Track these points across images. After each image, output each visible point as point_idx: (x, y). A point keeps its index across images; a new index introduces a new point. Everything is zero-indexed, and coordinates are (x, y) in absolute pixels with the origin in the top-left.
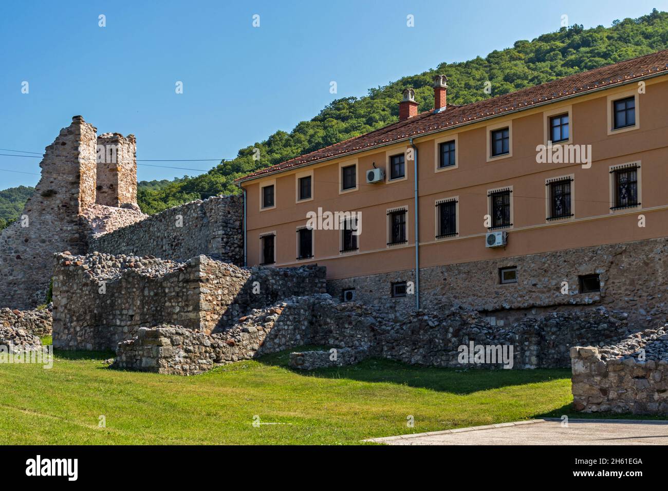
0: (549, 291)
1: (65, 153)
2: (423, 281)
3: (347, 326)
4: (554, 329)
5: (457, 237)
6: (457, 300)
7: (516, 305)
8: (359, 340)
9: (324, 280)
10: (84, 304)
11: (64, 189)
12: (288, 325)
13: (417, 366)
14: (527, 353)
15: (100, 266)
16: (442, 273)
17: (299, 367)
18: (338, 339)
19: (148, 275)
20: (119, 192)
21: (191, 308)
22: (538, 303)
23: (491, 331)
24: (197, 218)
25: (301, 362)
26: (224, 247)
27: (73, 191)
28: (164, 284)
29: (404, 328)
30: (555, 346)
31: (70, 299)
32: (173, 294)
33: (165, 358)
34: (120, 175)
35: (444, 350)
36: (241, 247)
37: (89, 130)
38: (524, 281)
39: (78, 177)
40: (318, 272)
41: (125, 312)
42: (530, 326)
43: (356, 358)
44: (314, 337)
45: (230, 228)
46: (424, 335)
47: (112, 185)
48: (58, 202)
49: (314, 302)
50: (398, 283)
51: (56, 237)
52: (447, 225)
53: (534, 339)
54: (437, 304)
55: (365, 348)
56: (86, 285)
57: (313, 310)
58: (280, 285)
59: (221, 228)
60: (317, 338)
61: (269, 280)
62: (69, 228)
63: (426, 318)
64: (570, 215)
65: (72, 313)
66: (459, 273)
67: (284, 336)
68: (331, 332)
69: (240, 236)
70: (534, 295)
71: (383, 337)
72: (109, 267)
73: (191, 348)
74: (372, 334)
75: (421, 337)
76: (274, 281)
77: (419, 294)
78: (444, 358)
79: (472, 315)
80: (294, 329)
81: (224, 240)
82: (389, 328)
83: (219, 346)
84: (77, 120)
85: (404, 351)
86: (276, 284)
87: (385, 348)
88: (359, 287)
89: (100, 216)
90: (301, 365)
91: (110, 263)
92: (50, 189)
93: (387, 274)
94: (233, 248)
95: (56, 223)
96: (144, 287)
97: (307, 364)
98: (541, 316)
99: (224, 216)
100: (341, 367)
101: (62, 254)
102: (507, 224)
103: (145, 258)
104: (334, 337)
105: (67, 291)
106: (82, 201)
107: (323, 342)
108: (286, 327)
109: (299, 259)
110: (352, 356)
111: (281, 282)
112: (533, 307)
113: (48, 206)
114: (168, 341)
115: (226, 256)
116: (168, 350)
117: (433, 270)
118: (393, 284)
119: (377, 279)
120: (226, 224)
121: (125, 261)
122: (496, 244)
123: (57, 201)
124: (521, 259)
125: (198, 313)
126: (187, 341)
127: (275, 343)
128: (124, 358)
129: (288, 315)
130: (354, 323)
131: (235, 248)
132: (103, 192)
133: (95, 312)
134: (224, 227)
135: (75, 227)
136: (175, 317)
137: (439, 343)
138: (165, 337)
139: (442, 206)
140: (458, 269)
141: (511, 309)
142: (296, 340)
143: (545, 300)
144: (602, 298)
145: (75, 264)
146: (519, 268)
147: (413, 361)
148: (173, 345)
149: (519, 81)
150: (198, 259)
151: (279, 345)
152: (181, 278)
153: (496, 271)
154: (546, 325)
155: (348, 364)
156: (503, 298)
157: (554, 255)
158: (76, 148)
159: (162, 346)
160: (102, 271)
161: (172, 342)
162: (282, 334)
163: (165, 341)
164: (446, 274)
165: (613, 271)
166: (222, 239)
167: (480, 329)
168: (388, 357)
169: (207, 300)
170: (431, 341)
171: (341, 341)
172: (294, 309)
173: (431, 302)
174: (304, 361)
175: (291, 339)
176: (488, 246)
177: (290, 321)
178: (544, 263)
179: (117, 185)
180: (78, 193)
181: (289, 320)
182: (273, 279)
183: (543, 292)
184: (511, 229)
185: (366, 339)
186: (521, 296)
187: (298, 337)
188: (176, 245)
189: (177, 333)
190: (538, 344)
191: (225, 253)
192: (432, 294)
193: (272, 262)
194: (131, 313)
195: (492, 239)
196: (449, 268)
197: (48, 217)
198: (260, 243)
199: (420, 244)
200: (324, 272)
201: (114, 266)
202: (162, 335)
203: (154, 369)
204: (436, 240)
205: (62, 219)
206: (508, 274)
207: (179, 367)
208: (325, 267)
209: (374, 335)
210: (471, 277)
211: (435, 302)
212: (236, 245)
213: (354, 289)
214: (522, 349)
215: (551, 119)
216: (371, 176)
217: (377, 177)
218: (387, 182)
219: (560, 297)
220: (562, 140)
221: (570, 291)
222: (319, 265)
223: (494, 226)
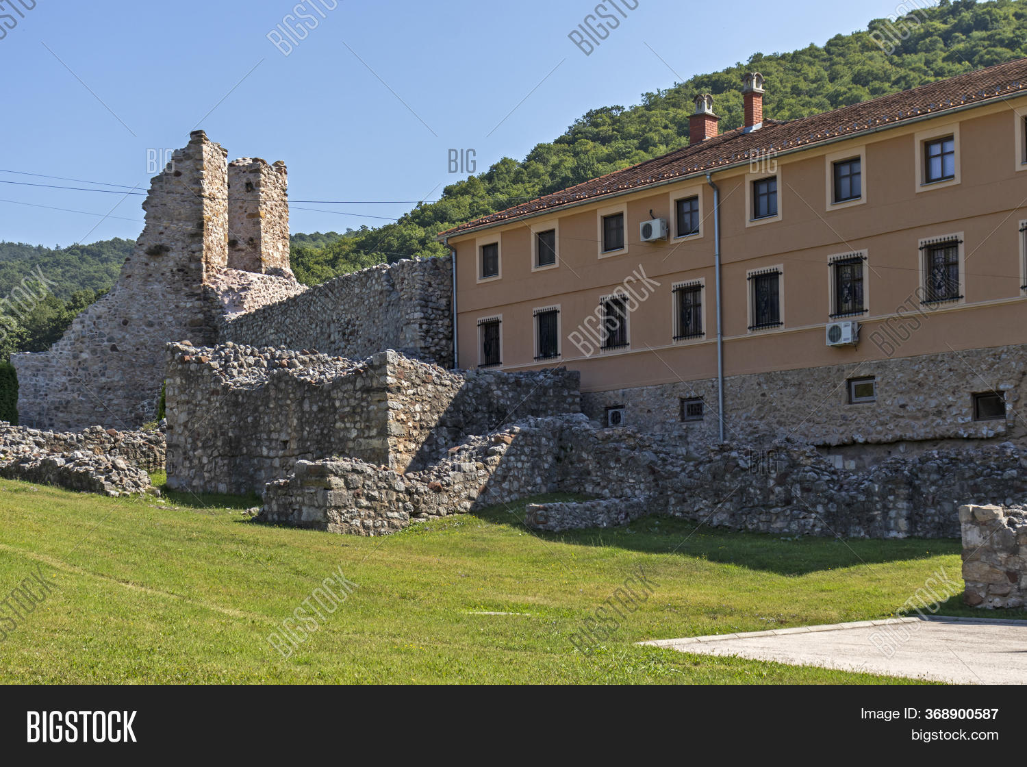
0: (926, 415)
1: (180, 189)
2: (730, 397)
3: (612, 464)
4: (934, 477)
5: (782, 329)
6: (782, 428)
7: (874, 437)
8: (632, 487)
9: (577, 393)
10: (212, 422)
11: (180, 244)
12: (523, 462)
13: (720, 530)
14: (893, 514)
15: (236, 364)
16: (759, 384)
17: (541, 526)
18: (599, 484)
19: (309, 379)
20: (263, 249)
21: (374, 432)
22: (909, 434)
23: (835, 477)
24: (381, 293)
25: (542, 519)
26: (424, 339)
27: (194, 247)
28: (334, 394)
29: (701, 469)
30: (935, 503)
31: (191, 413)
32: (347, 409)
33: (337, 508)
34: (263, 223)
35: (763, 506)
36: (450, 338)
37: (215, 154)
38: (885, 399)
39: (201, 225)
40: (568, 379)
41: (274, 436)
42: (896, 471)
43: (627, 515)
44: (562, 481)
45: (432, 308)
46: (731, 481)
47: (251, 239)
48: (171, 264)
49: (561, 427)
50: (690, 399)
51: (170, 319)
52: (766, 312)
53: (903, 492)
54: (752, 433)
55: (642, 499)
56: (215, 392)
57: (561, 440)
58: (509, 399)
59: (418, 308)
60: (567, 482)
61: (492, 391)
62: (189, 305)
63: (734, 454)
64: (956, 297)
65: (195, 436)
66: (785, 386)
67: (517, 478)
68: (589, 473)
69: (447, 322)
70: (902, 422)
71: (668, 483)
72: (250, 365)
73: (376, 494)
74: (651, 478)
75: (728, 484)
76: (499, 393)
77: (724, 417)
78: (763, 518)
79: (805, 452)
80: (532, 468)
81: (424, 327)
82: (678, 469)
83: (417, 492)
84: (198, 137)
85: (702, 505)
86: (503, 397)
87: (672, 501)
88: (630, 405)
89: (235, 287)
90: (543, 523)
91: (251, 360)
92: (158, 243)
93: (674, 385)
94: (436, 340)
95: (169, 296)
96: (304, 398)
97: (552, 523)
98: (914, 456)
99: (422, 289)
100: (605, 528)
101: (178, 344)
102: (861, 310)
103: (303, 354)
104: (593, 482)
105: (188, 402)
106: (207, 262)
107: (576, 489)
108: (519, 465)
109: (538, 358)
110: (621, 512)
111: (510, 395)
112: (900, 440)
113: (157, 270)
114: (340, 482)
115: (427, 351)
116: (341, 495)
117: (744, 380)
118: (683, 400)
119: (659, 392)
120: (425, 303)
121: (273, 355)
122: (842, 341)
123: (170, 262)
124: (880, 366)
125: (385, 439)
126: (370, 483)
127: (503, 489)
128: (275, 508)
129: (522, 446)
130: (623, 460)
131: (440, 340)
132: (239, 250)
133: (230, 434)
134: (422, 306)
135: (198, 303)
136: (351, 444)
137: (756, 495)
138: (336, 475)
139: (758, 279)
140: (783, 380)
141: (866, 443)
142: (535, 485)
143: (920, 430)
144: (1008, 428)
145: (199, 361)
146: (878, 379)
147: (715, 522)
148: (348, 488)
149: (877, 84)
150: (385, 356)
151: (510, 492)
152: (359, 384)
153: (843, 383)
154: (921, 470)
155: (615, 524)
156: (854, 426)
157: (932, 360)
158: (198, 181)
159: (332, 489)
160: (240, 373)
161: (346, 483)
162: (514, 476)
163: (336, 481)
164: (765, 387)
165: (1026, 385)
166: (421, 325)
167: (817, 474)
168: (677, 514)
169: (398, 421)
170: (742, 491)
171: (604, 487)
172: (532, 436)
173: (742, 429)
174: (547, 518)
175: (527, 483)
176: (829, 343)
177: (526, 455)
178: (918, 372)
179: (260, 238)
180: (201, 250)
181: (523, 453)
182: (499, 389)
183: (916, 418)
184: (866, 317)
185: (642, 486)
186: (883, 424)
187: (539, 480)
188: (351, 334)
189: (354, 471)
190: (910, 499)
191: (426, 348)
192: (743, 418)
193: (497, 363)
194: (284, 437)
195: (835, 333)
196: (769, 378)
197: (156, 286)
198: (478, 334)
199: (724, 339)
200: (577, 380)
201: (257, 364)
202: (332, 472)
203: (320, 525)
204: (749, 334)
205: (177, 291)
206: (861, 388)
207: (357, 522)
208: (578, 373)
209: (655, 480)
210: (805, 392)
211: (749, 430)
212: (441, 336)
213: (622, 407)
214: (884, 507)
215: (927, 145)
216: (647, 230)
217: (656, 233)
218: (673, 241)
219: (943, 426)
220: (944, 178)
221: (960, 418)
222: (570, 368)
223: (839, 312)
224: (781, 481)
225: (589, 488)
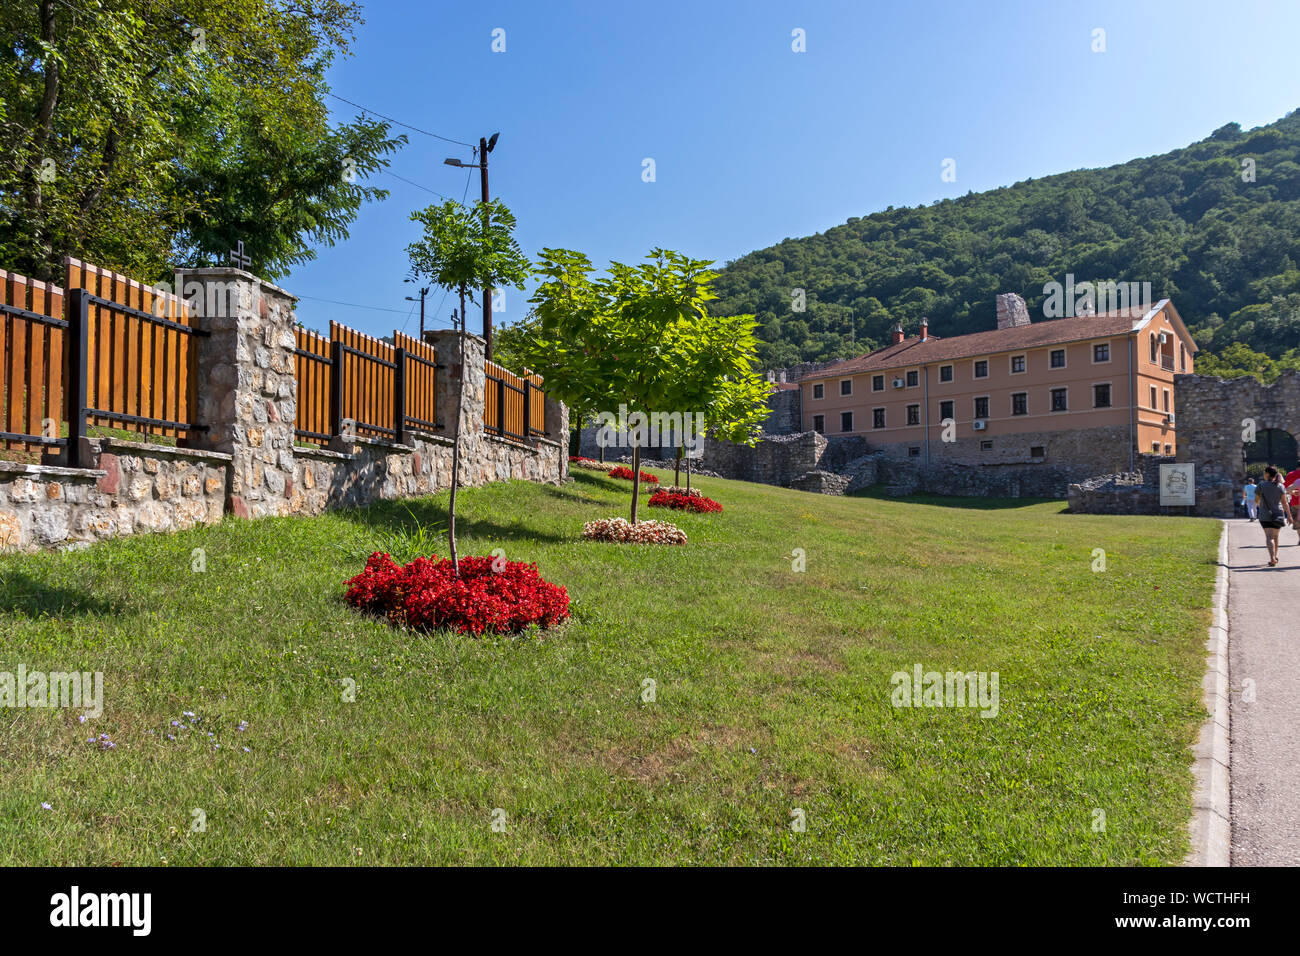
0: (1013, 455)
2: (931, 447)
6: (953, 459)
7: (993, 463)
8: (911, 481)
13: (947, 496)
14: (1014, 489)
16: (944, 443)
18: (895, 480)
19: (777, 441)
21: (808, 461)
22: (1006, 462)
26: (791, 423)
28: (790, 447)
29: (938, 474)
30: (1029, 486)
32: (796, 453)
33: (823, 488)
35: (964, 487)
36: (800, 422)
38: (997, 450)
45: (794, 410)
46: (951, 479)
50: (914, 448)
52: (947, 416)
53: (1018, 482)
54: (941, 461)
55: (916, 485)
56: (730, 445)
59: (789, 411)
64: (1025, 413)
65: (719, 462)
66: (955, 444)
68: (891, 476)
69: (799, 416)
70: (1004, 458)
71: (925, 480)
73: (833, 483)
74: (918, 478)
75: (949, 480)
77: (928, 455)
78: (964, 491)
80: (872, 474)
81: (791, 418)
82: (929, 475)
85: (939, 488)
87: (927, 486)
88: (886, 450)
93: (907, 443)
96: (775, 448)
99: (790, 403)
100: (907, 496)
102: (987, 417)
104: (893, 479)
105: (715, 449)
109: (847, 431)
110: (910, 490)
112: (1003, 464)
116: (824, 484)
117: (938, 441)
118: (910, 449)
119: (900, 445)
120: (791, 408)
122: (979, 428)
124: (996, 437)
125: (813, 464)
126: (832, 479)
131: (796, 423)
136: (798, 466)
137: (961, 483)
138: (824, 477)
139: (943, 404)
141: (989, 465)
143: (1010, 460)
144: (1045, 460)
146: (993, 442)
147: (944, 493)
148: (826, 481)
150: (814, 434)
152: (801, 443)
153: (979, 443)
155: (909, 494)
156: (985, 459)
157: (1016, 435)
159: (822, 482)
163: (824, 479)
164: (946, 444)
165: (1052, 445)
166: (789, 417)
167: (984, 475)
168: (929, 490)
170: (955, 482)
173: (936, 460)
176: (974, 428)
177: (870, 470)
178: (1010, 440)
183: (1009, 456)
184: (989, 419)
185: (915, 481)
186: (996, 458)
191: (792, 426)
192: (937, 455)
195: (977, 425)
198: (814, 421)
199: (929, 426)
202: (822, 476)
203: (816, 491)
204: (940, 424)
206: (987, 445)
207: (828, 493)
210: (963, 446)
211: (939, 460)
212: (796, 421)
215: (1014, 358)
216: (896, 384)
217: (900, 385)
218: (906, 388)
219: (1021, 459)
220: (1020, 371)
221: (1026, 456)
222: (862, 436)
223: (978, 417)
224: (971, 478)
225: (891, 482)
